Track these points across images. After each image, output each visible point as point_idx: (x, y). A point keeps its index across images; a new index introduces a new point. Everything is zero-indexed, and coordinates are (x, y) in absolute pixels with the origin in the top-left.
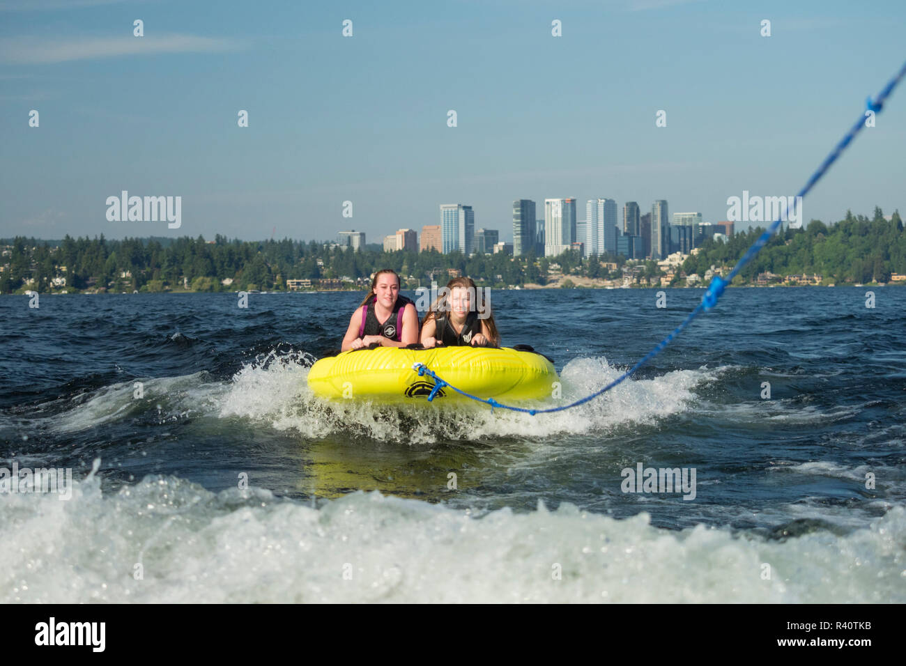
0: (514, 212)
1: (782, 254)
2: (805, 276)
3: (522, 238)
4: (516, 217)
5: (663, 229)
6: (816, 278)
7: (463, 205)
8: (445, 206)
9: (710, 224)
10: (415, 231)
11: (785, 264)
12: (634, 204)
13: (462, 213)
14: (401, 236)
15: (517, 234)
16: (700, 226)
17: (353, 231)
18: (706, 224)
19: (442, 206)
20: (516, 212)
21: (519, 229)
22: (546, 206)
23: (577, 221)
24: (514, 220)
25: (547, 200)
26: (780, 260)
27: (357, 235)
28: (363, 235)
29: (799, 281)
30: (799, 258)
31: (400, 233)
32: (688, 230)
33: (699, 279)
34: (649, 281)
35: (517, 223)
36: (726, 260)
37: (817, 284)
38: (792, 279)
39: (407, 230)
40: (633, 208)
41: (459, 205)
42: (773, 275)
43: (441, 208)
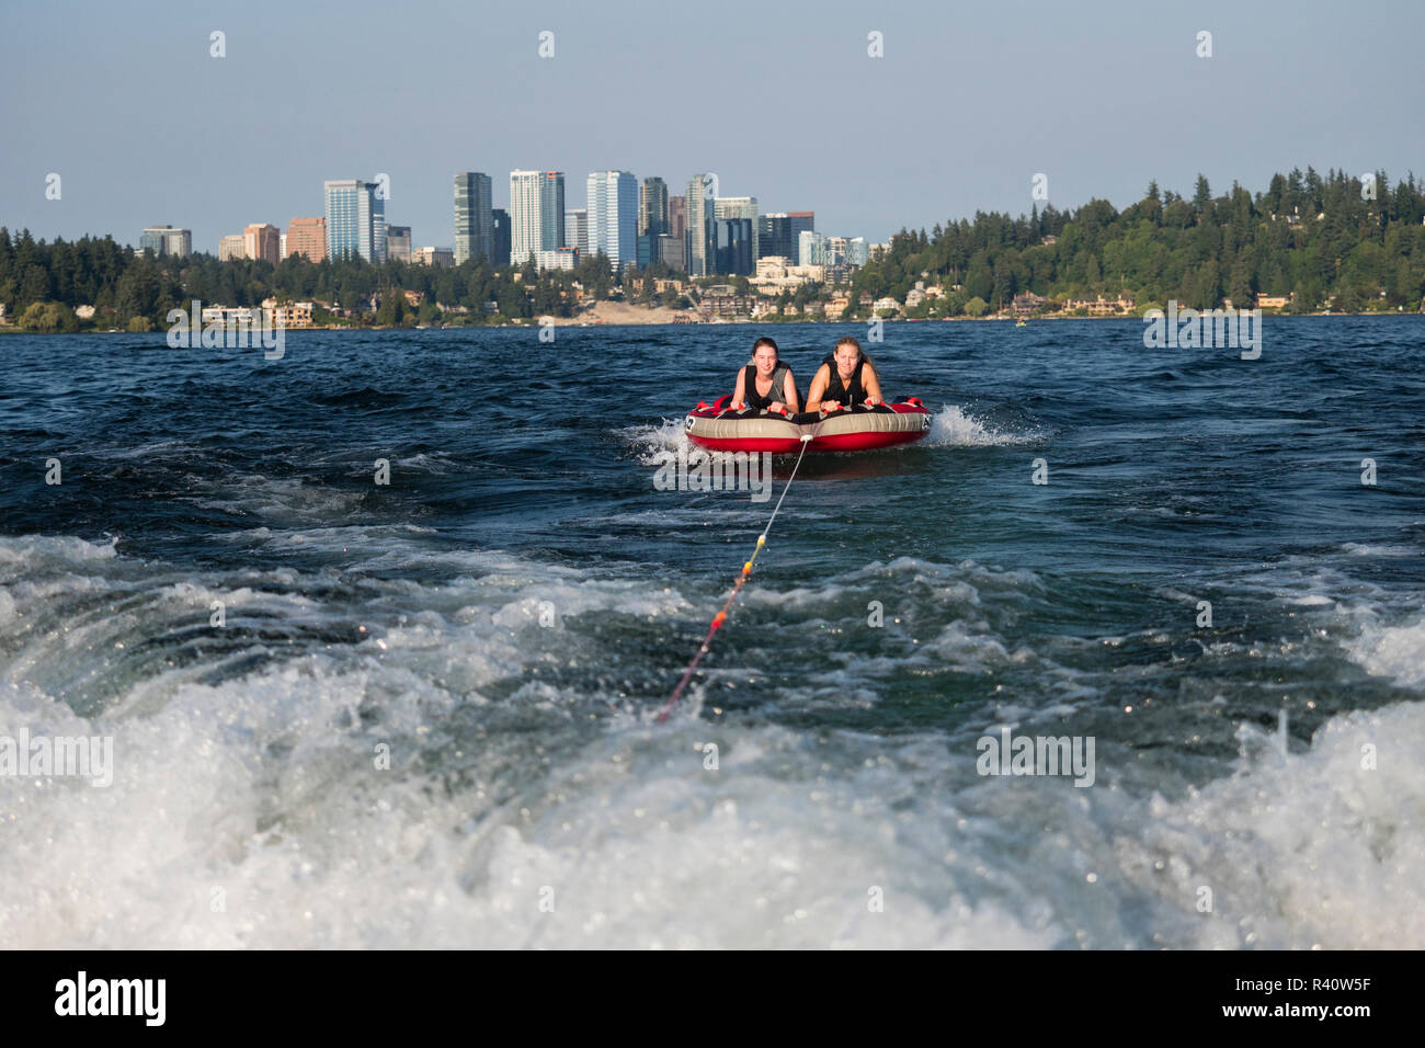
0: (457, 195)
1: (1046, 260)
2: (1101, 300)
3: (471, 241)
4: (459, 202)
5: (707, 222)
6: (1122, 303)
7: (365, 182)
8: (333, 183)
9: (785, 216)
10: (276, 226)
11: (1053, 277)
12: (658, 180)
13: (364, 195)
14: (253, 235)
15: (462, 233)
16: (770, 220)
17: (170, 227)
18: (779, 216)
19: (327, 183)
20: (459, 193)
21: (466, 223)
22: (512, 184)
23: (566, 211)
24: (457, 208)
25: (513, 174)
26: (1046, 270)
27: (176, 233)
28: (187, 234)
29: (1091, 309)
30: (1078, 267)
31: (252, 231)
32: (744, 225)
33: (895, 305)
34: (801, 309)
35: (462, 213)
36: (941, 272)
37: (1125, 313)
38: (1078, 305)
39: (263, 226)
40: (657, 186)
41: (359, 182)
42: (1041, 299)
43: (326, 187)
